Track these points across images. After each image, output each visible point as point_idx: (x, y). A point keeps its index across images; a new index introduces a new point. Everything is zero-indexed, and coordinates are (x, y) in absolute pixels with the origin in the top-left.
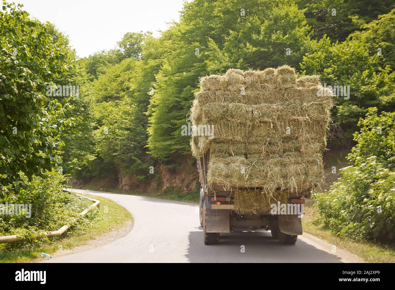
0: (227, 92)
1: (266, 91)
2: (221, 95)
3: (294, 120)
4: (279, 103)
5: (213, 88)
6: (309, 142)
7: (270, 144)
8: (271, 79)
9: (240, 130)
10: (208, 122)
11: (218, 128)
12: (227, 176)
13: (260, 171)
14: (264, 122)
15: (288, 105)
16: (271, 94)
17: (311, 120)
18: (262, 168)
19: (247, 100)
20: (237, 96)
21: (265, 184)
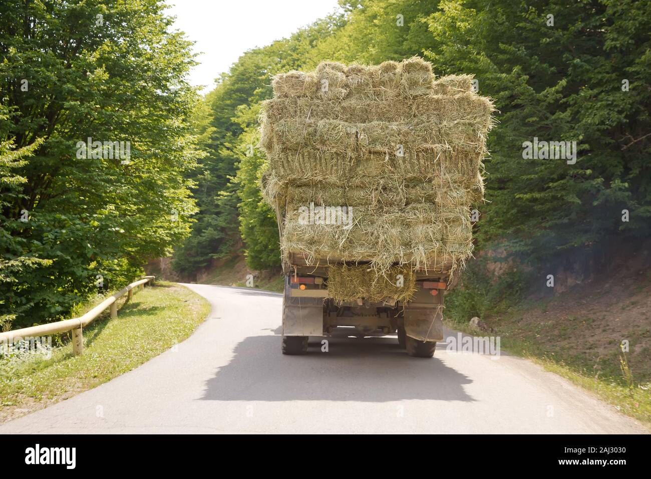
0: (316, 101)
1: (382, 100)
2: (306, 105)
3: (426, 150)
4: (402, 122)
5: (292, 93)
6: (449, 187)
7: (385, 189)
8: (391, 80)
9: (336, 165)
10: (282, 152)
11: (300, 161)
12: (312, 242)
13: (366, 234)
14: (375, 153)
15: (418, 124)
16: (389, 106)
17: (454, 151)
18: (370, 230)
19: (349, 116)
20: (333, 108)
21: (374, 255)
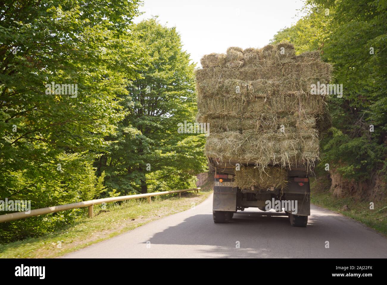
0: (224, 69)
1: (264, 67)
2: (219, 71)
3: (290, 95)
4: (275, 79)
5: (211, 65)
6: (304, 117)
7: (264, 119)
8: (269, 55)
9: (235, 105)
10: (204, 98)
11: (214, 104)
12: (220, 151)
13: (253, 146)
14: (259, 98)
15: (285, 80)
16: (268, 70)
17: (307, 95)
18: (255, 143)
19: (244, 76)
20: (234, 72)
21: (257, 159)
